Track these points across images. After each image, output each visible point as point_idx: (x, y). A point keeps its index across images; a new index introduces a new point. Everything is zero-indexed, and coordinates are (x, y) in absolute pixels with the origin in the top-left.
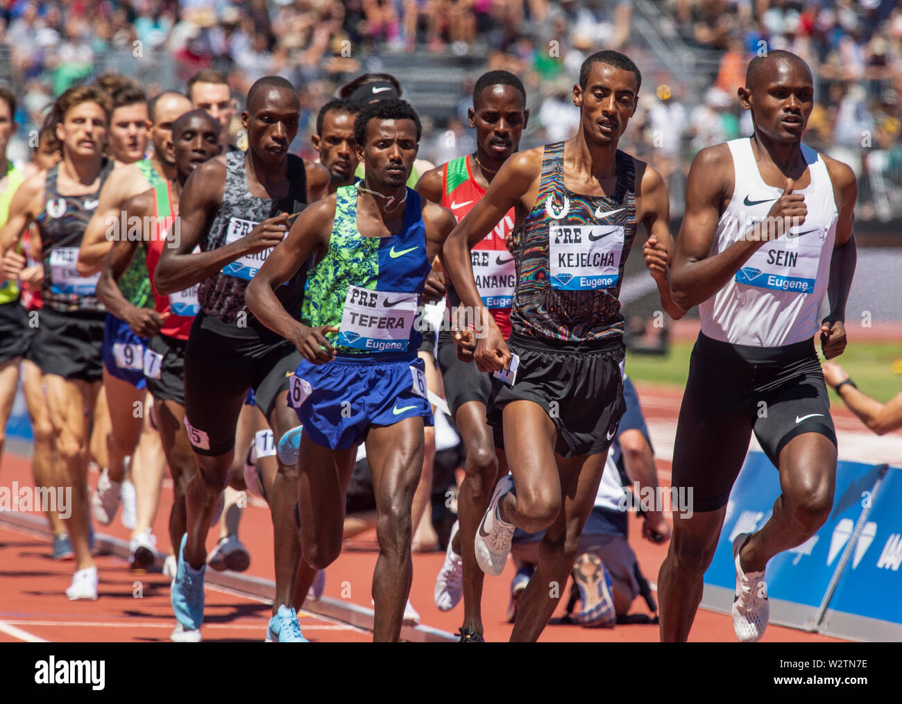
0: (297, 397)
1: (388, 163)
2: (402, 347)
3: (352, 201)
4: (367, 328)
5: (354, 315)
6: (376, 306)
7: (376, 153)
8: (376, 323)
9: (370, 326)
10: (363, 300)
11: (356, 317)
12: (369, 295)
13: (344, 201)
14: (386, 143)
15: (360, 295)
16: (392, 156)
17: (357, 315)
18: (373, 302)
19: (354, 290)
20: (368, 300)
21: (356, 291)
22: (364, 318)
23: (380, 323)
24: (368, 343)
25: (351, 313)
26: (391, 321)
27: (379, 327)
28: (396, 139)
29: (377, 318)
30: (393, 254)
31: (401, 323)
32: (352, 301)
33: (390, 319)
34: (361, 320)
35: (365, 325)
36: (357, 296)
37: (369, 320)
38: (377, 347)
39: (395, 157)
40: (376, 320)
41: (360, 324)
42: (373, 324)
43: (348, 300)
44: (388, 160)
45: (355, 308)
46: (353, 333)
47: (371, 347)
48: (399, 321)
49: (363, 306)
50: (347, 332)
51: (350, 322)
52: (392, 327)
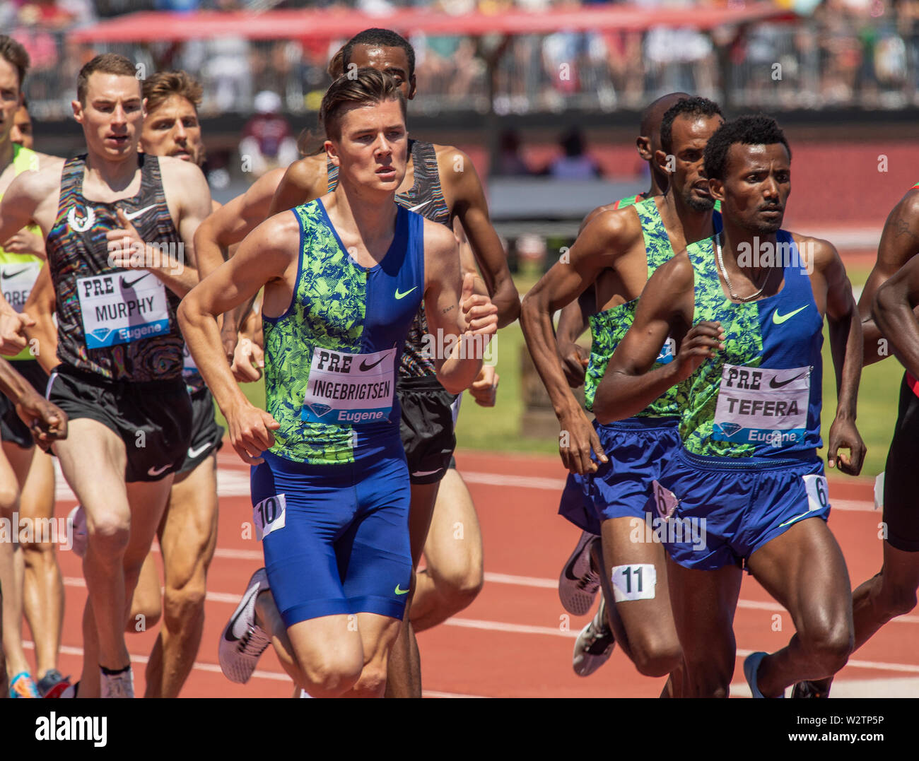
0: (663, 509)
1: (762, 202)
2: (797, 438)
3: (709, 258)
4: (750, 415)
5: (733, 401)
6: (761, 388)
7: (744, 189)
8: (760, 408)
9: (753, 413)
10: (743, 382)
11: (735, 403)
12: (751, 375)
13: (700, 260)
14: (759, 176)
15: (739, 376)
16: (767, 193)
17: (737, 401)
18: (756, 383)
19: (731, 370)
20: (750, 382)
21: (733, 371)
22: (745, 404)
23: (767, 408)
24: (751, 435)
25: (729, 399)
26: (782, 406)
27: (765, 414)
28: (771, 170)
29: (761, 403)
30: (778, 319)
31: (794, 407)
32: (730, 384)
33: (779, 404)
34: (742, 407)
35: (747, 413)
36: (736, 378)
37: (751, 405)
38: (763, 439)
39: (772, 194)
40: (761, 405)
41: (741, 412)
42: (756, 411)
43: (724, 384)
44: (762, 198)
45: (732, 392)
46: (731, 424)
47: (755, 439)
48: (792, 405)
49: (743, 389)
50: (724, 423)
51: (727, 412)
52: (783, 414)
